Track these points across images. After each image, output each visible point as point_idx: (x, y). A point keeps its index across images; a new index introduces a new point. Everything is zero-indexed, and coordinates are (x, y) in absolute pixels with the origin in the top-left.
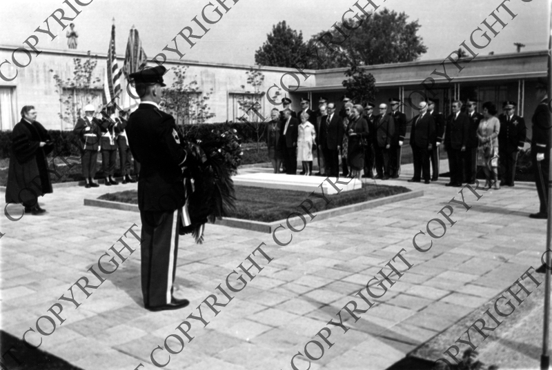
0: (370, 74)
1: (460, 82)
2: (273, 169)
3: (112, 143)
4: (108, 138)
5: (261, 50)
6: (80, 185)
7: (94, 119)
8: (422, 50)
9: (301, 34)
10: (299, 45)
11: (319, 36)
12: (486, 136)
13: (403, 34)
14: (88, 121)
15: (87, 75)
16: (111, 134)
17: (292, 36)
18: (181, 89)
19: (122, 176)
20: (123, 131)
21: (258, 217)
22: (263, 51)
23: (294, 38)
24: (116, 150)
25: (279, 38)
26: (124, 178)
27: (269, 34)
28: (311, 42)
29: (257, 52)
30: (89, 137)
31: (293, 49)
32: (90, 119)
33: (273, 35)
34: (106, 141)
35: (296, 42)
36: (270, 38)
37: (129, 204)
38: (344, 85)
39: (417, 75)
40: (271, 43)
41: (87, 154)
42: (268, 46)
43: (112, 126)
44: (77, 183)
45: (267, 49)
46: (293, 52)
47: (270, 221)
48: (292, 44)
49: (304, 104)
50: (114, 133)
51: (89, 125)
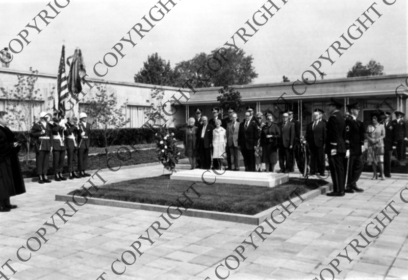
0: (238, 92)
1: (302, 99)
2: (190, 165)
3: (62, 144)
4: (59, 140)
5: (139, 73)
6: (33, 181)
7: (48, 124)
8: (254, 75)
9: (169, 63)
10: (168, 71)
11: (181, 64)
12: (375, 138)
13: (241, 65)
14: (43, 126)
15: (30, 87)
16: (62, 136)
17: (162, 64)
18: (103, 101)
19: (69, 173)
20: (71, 134)
21: (240, 211)
22: (140, 74)
23: (164, 65)
24: (64, 151)
25: (153, 65)
26: (71, 175)
27: (145, 62)
28: (176, 69)
29: (136, 75)
30: (44, 140)
31: (163, 74)
32: (45, 124)
33: (148, 63)
34: (57, 143)
35: (166, 69)
36: (146, 65)
37: (102, 200)
38: (218, 100)
39: (267, 93)
40: (147, 68)
41: (41, 154)
42: (144, 71)
43: (62, 130)
44: (31, 179)
45: (144, 73)
46: (163, 76)
47: (253, 214)
48: (163, 70)
49: (215, 113)
50: (64, 136)
51: (44, 129)
